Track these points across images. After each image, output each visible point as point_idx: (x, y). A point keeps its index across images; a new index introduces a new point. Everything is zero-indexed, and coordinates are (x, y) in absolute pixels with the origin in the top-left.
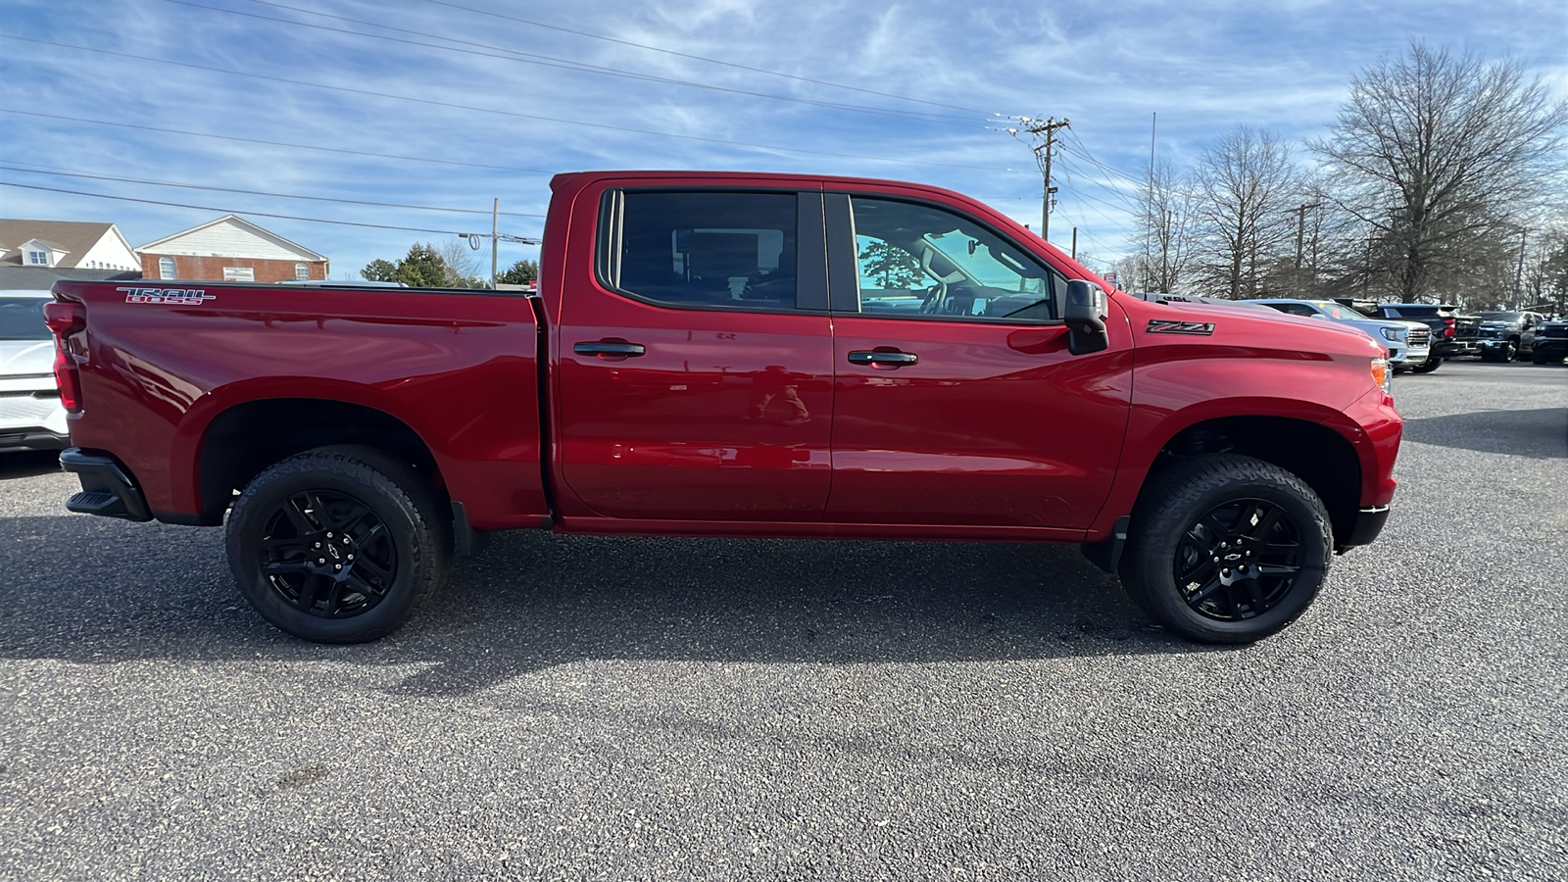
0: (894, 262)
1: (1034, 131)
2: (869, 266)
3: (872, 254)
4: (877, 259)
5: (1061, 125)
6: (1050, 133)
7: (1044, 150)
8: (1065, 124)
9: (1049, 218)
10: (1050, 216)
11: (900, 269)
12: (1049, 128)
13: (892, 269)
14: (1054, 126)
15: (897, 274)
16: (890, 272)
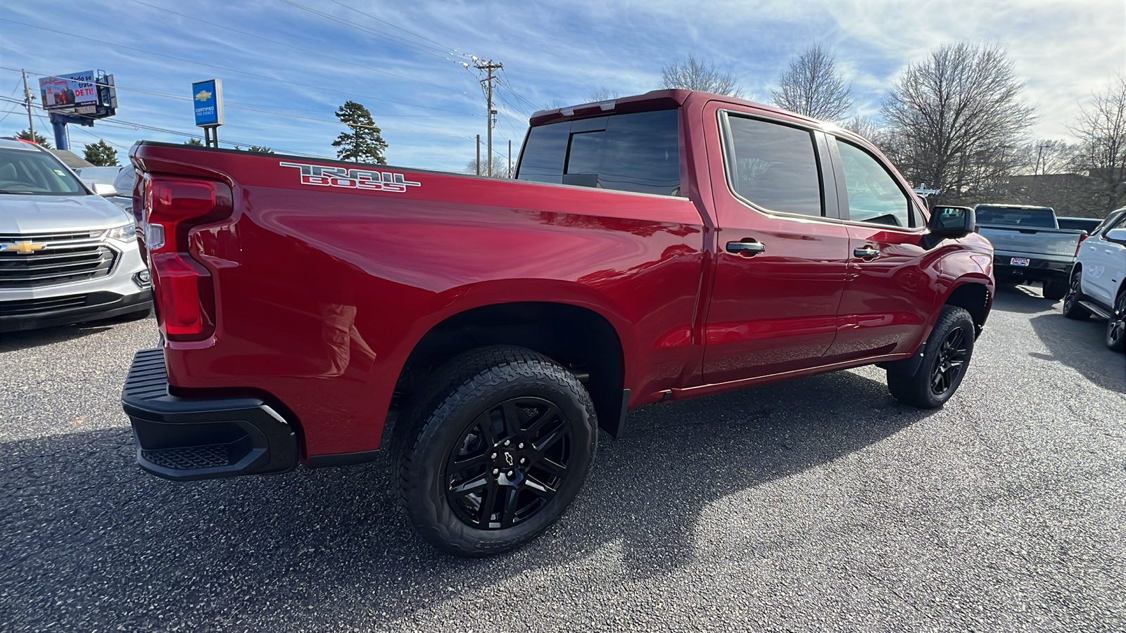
0: (362, 151)
1: (480, 68)
2: (341, 152)
3: (344, 142)
4: (347, 147)
5: (498, 67)
6: (490, 70)
7: (487, 83)
8: (500, 67)
9: (492, 131)
10: (493, 131)
11: (367, 157)
12: (489, 67)
13: (360, 156)
14: (493, 67)
15: (364, 161)
16: (359, 158)
